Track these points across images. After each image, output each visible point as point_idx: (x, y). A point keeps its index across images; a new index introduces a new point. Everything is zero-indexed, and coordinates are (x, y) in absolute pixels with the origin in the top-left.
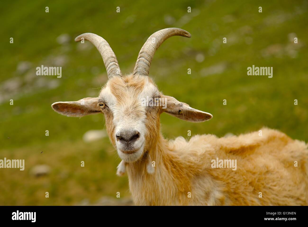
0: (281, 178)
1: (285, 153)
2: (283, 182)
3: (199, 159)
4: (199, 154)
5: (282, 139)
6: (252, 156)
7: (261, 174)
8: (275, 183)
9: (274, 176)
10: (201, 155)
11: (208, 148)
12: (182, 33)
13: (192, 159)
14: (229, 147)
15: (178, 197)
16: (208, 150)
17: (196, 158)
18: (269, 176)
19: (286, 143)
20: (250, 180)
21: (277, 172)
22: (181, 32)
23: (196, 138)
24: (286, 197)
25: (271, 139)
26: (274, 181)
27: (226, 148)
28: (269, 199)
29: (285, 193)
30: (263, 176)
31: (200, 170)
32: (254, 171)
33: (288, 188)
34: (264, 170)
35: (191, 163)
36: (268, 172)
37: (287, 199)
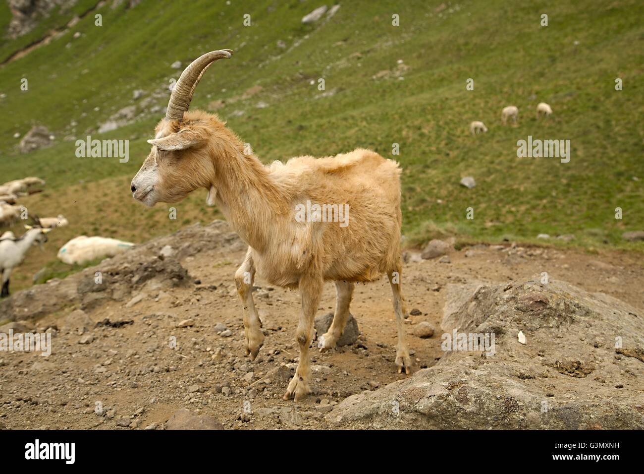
0: (377, 196)
1: (379, 172)
2: (378, 200)
3: (297, 181)
4: (297, 175)
5: (375, 158)
6: (349, 176)
7: (357, 192)
8: (370, 202)
9: (369, 195)
10: (299, 177)
11: (306, 169)
12: (219, 56)
13: (291, 181)
14: (327, 167)
15: (275, 219)
16: (305, 170)
17: (294, 180)
18: (364, 194)
19: (379, 164)
20: (348, 200)
21: (373, 190)
22: (217, 55)
23: (293, 161)
24: (380, 214)
25: (365, 159)
26: (369, 200)
27: (324, 168)
28: (365, 217)
29: (380, 211)
30: (360, 195)
31: (298, 193)
32: (351, 190)
33: (382, 205)
34: (360, 189)
35: (290, 185)
36: (364, 191)
37: (381, 216)
